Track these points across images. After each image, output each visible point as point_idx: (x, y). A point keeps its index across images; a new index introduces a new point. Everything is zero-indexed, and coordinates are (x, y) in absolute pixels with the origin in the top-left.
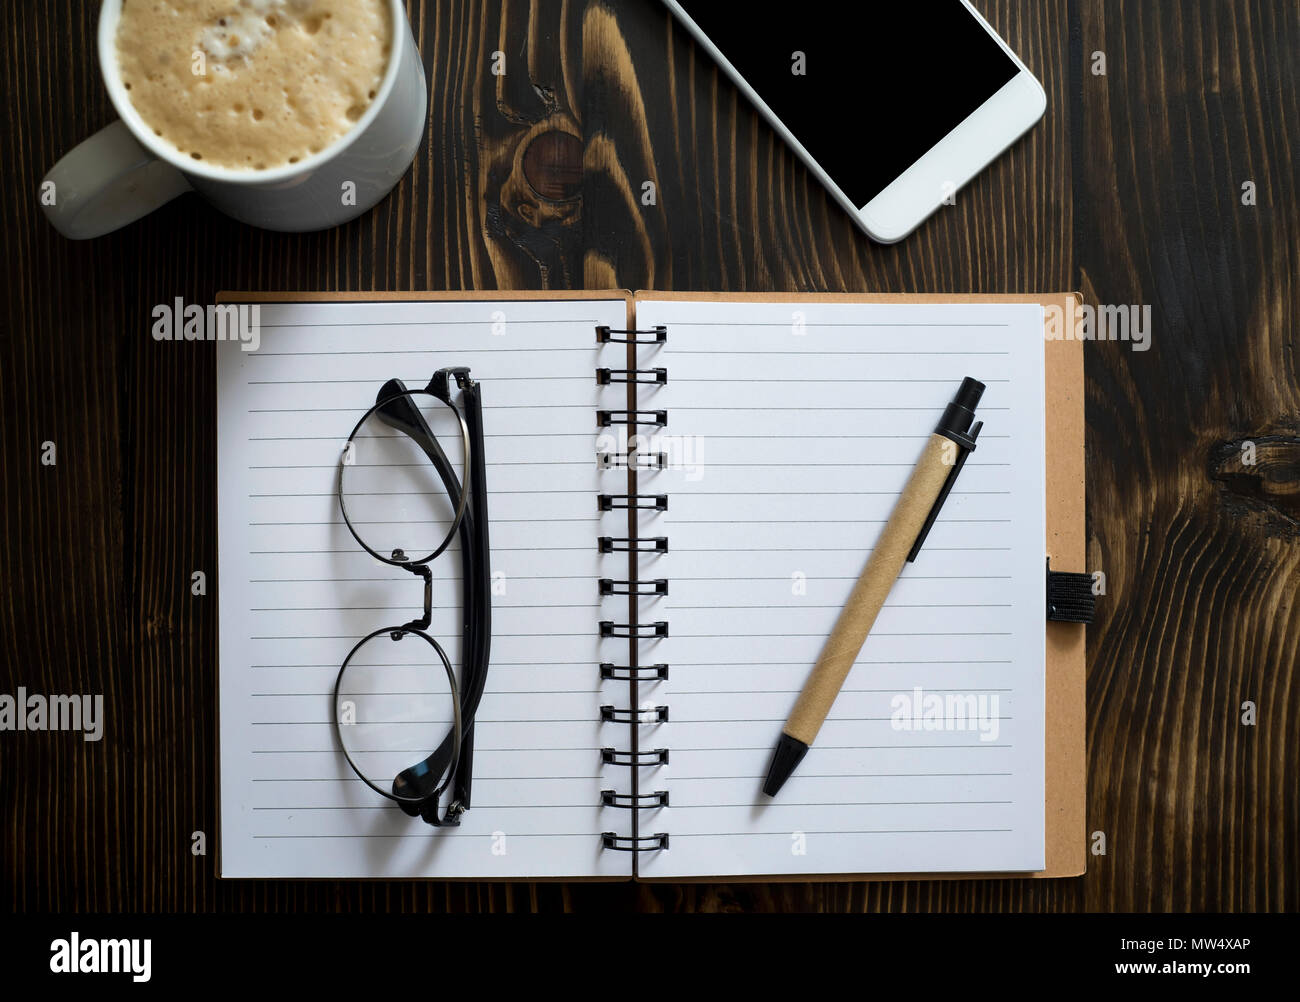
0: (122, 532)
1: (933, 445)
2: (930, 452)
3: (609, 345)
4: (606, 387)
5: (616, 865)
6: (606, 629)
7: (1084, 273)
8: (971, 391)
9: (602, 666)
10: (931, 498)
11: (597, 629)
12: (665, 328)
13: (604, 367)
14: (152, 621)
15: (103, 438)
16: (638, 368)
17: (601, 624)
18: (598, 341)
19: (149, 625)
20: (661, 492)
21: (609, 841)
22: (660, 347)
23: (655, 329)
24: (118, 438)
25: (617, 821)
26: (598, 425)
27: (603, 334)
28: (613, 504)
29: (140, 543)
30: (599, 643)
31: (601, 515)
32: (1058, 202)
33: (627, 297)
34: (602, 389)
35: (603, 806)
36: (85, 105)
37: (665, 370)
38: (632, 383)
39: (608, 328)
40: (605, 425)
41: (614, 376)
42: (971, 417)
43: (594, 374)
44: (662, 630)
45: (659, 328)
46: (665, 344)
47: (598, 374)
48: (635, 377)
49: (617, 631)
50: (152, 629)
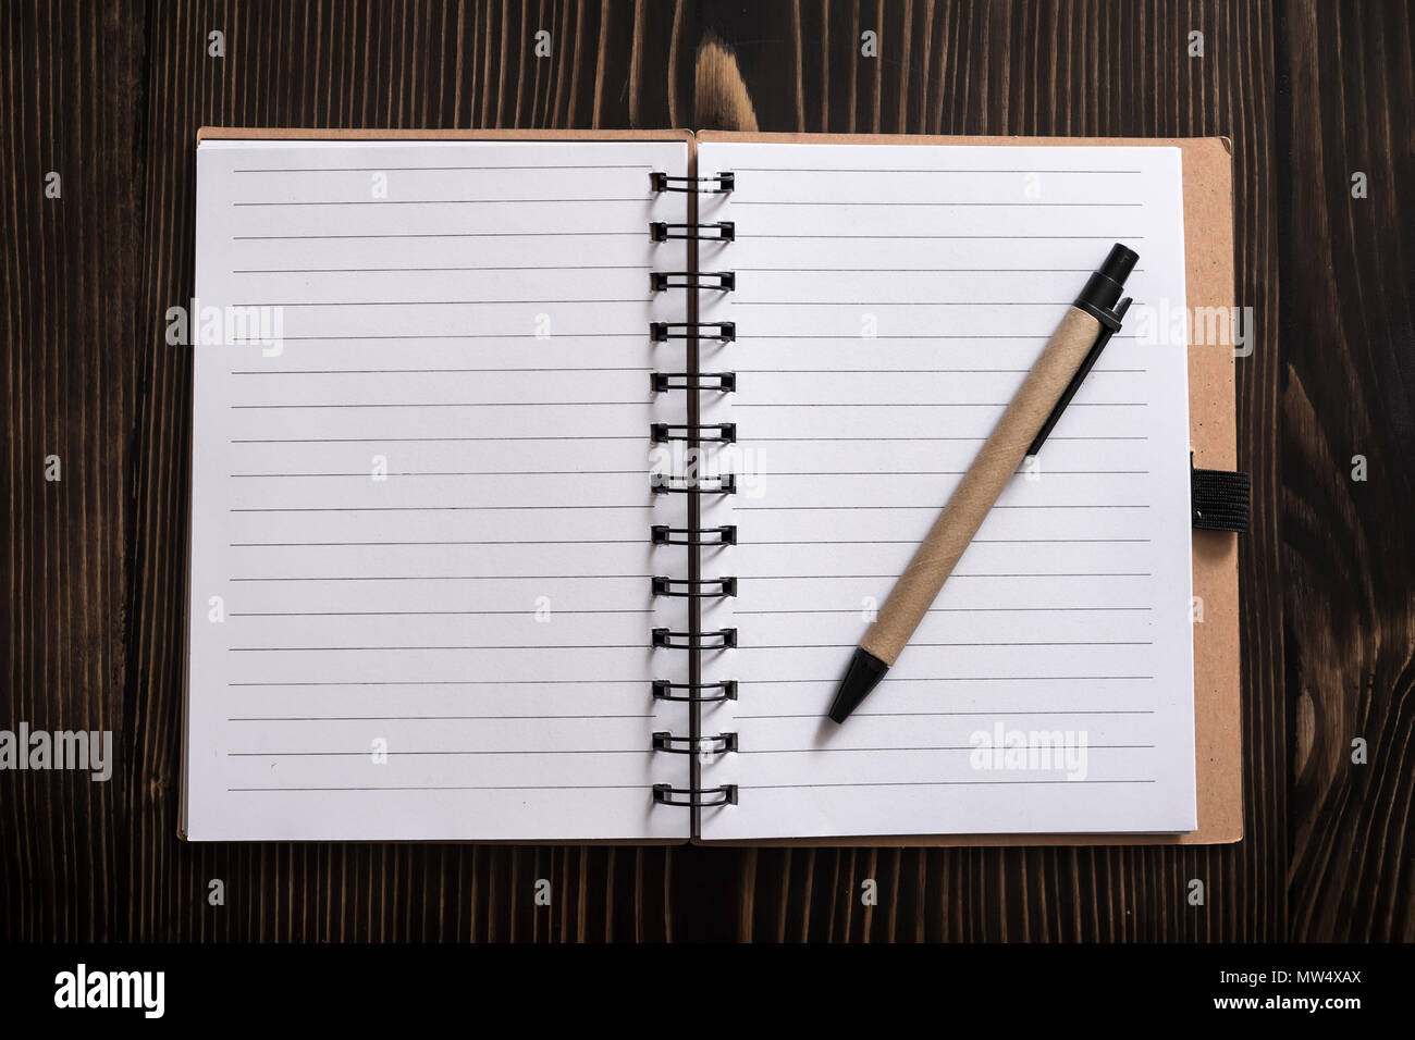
0: (123, 668)
1: (1070, 320)
2: (1067, 328)
3: (664, 195)
4: (662, 244)
5: (671, 824)
6: (660, 535)
7: (1293, 371)
8: (1121, 261)
9: (654, 579)
10: (1062, 382)
11: (648, 535)
12: (732, 174)
13: (659, 222)
14: (157, 779)
15: (104, 553)
16: (700, 222)
17: (654, 528)
18: (653, 190)
19: (153, 785)
20: (728, 370)
21: (660, 794)
22: (726, 197)
23: (719, 176)
24: (122, 554)
25: (672, 769)
26: (652, 288)
27: (659, 182)
28: (669, 384)
29: (145, 682)
30: (651, 552)
31: (655, 397)
32: (1261, 285)
33: (688, 138)
34: (656, 246)
35: (654, 751)
36: (94, 148)
37: (733, 224)
38: (693, 239)
39: (664, 174)
40: (659, 290)
41: (670, 231)
42: (1119, 291)
43: (648, 230)
44: (728, 535)
45: (723, 174)
46: (732, 194)
47: (652, 230)
48: (696, 232)
49: (673, 537)
50: (157, 790)
